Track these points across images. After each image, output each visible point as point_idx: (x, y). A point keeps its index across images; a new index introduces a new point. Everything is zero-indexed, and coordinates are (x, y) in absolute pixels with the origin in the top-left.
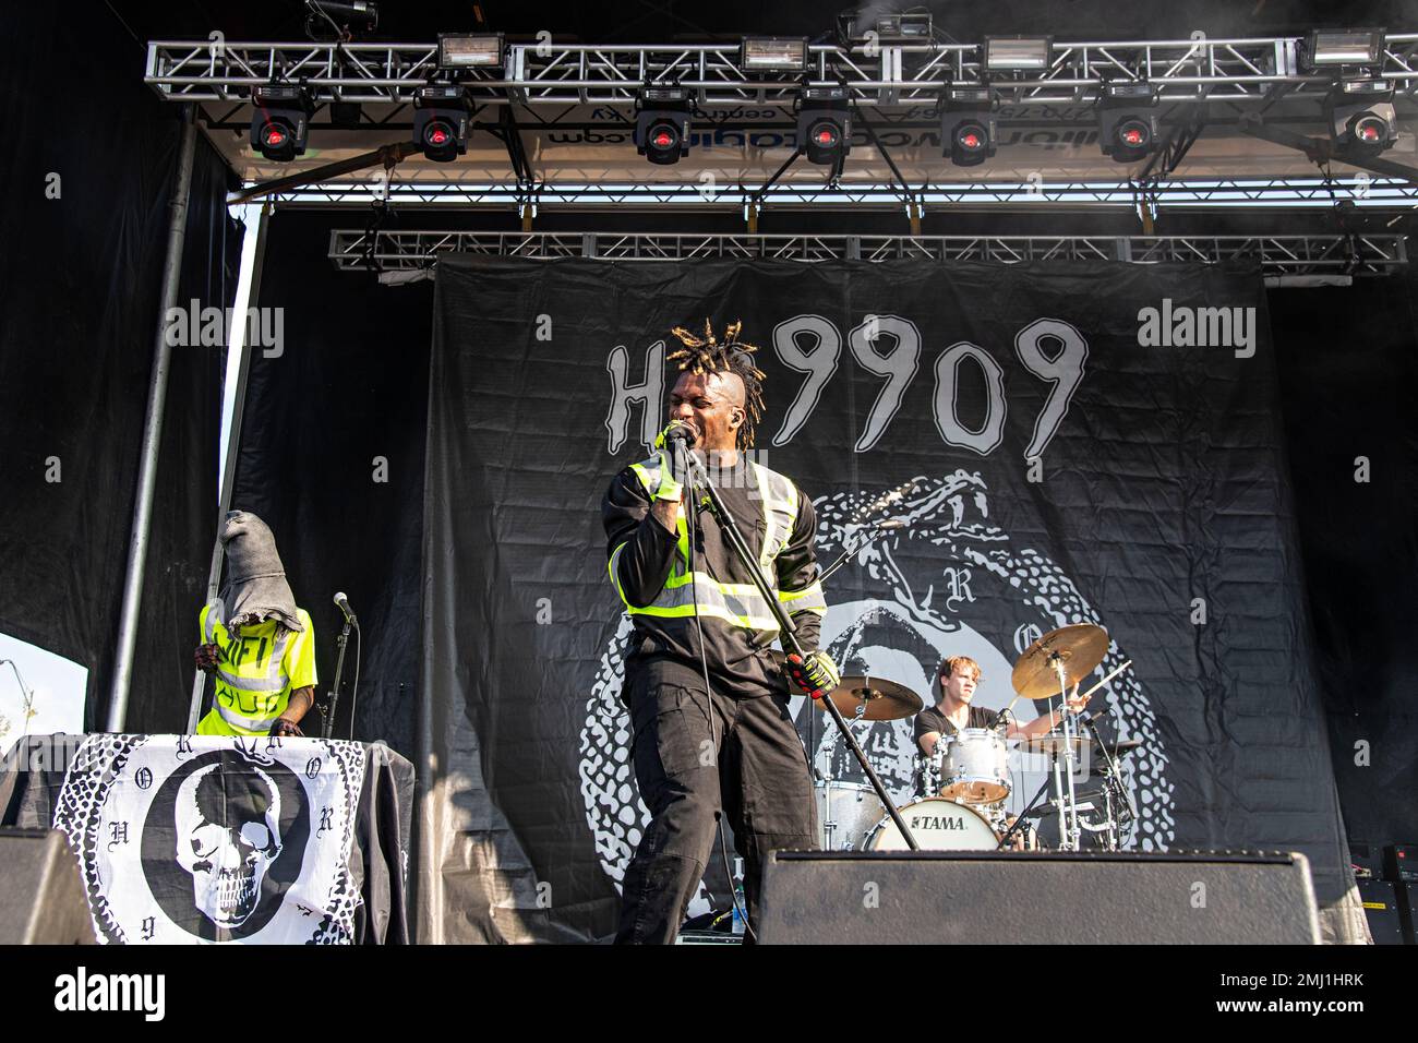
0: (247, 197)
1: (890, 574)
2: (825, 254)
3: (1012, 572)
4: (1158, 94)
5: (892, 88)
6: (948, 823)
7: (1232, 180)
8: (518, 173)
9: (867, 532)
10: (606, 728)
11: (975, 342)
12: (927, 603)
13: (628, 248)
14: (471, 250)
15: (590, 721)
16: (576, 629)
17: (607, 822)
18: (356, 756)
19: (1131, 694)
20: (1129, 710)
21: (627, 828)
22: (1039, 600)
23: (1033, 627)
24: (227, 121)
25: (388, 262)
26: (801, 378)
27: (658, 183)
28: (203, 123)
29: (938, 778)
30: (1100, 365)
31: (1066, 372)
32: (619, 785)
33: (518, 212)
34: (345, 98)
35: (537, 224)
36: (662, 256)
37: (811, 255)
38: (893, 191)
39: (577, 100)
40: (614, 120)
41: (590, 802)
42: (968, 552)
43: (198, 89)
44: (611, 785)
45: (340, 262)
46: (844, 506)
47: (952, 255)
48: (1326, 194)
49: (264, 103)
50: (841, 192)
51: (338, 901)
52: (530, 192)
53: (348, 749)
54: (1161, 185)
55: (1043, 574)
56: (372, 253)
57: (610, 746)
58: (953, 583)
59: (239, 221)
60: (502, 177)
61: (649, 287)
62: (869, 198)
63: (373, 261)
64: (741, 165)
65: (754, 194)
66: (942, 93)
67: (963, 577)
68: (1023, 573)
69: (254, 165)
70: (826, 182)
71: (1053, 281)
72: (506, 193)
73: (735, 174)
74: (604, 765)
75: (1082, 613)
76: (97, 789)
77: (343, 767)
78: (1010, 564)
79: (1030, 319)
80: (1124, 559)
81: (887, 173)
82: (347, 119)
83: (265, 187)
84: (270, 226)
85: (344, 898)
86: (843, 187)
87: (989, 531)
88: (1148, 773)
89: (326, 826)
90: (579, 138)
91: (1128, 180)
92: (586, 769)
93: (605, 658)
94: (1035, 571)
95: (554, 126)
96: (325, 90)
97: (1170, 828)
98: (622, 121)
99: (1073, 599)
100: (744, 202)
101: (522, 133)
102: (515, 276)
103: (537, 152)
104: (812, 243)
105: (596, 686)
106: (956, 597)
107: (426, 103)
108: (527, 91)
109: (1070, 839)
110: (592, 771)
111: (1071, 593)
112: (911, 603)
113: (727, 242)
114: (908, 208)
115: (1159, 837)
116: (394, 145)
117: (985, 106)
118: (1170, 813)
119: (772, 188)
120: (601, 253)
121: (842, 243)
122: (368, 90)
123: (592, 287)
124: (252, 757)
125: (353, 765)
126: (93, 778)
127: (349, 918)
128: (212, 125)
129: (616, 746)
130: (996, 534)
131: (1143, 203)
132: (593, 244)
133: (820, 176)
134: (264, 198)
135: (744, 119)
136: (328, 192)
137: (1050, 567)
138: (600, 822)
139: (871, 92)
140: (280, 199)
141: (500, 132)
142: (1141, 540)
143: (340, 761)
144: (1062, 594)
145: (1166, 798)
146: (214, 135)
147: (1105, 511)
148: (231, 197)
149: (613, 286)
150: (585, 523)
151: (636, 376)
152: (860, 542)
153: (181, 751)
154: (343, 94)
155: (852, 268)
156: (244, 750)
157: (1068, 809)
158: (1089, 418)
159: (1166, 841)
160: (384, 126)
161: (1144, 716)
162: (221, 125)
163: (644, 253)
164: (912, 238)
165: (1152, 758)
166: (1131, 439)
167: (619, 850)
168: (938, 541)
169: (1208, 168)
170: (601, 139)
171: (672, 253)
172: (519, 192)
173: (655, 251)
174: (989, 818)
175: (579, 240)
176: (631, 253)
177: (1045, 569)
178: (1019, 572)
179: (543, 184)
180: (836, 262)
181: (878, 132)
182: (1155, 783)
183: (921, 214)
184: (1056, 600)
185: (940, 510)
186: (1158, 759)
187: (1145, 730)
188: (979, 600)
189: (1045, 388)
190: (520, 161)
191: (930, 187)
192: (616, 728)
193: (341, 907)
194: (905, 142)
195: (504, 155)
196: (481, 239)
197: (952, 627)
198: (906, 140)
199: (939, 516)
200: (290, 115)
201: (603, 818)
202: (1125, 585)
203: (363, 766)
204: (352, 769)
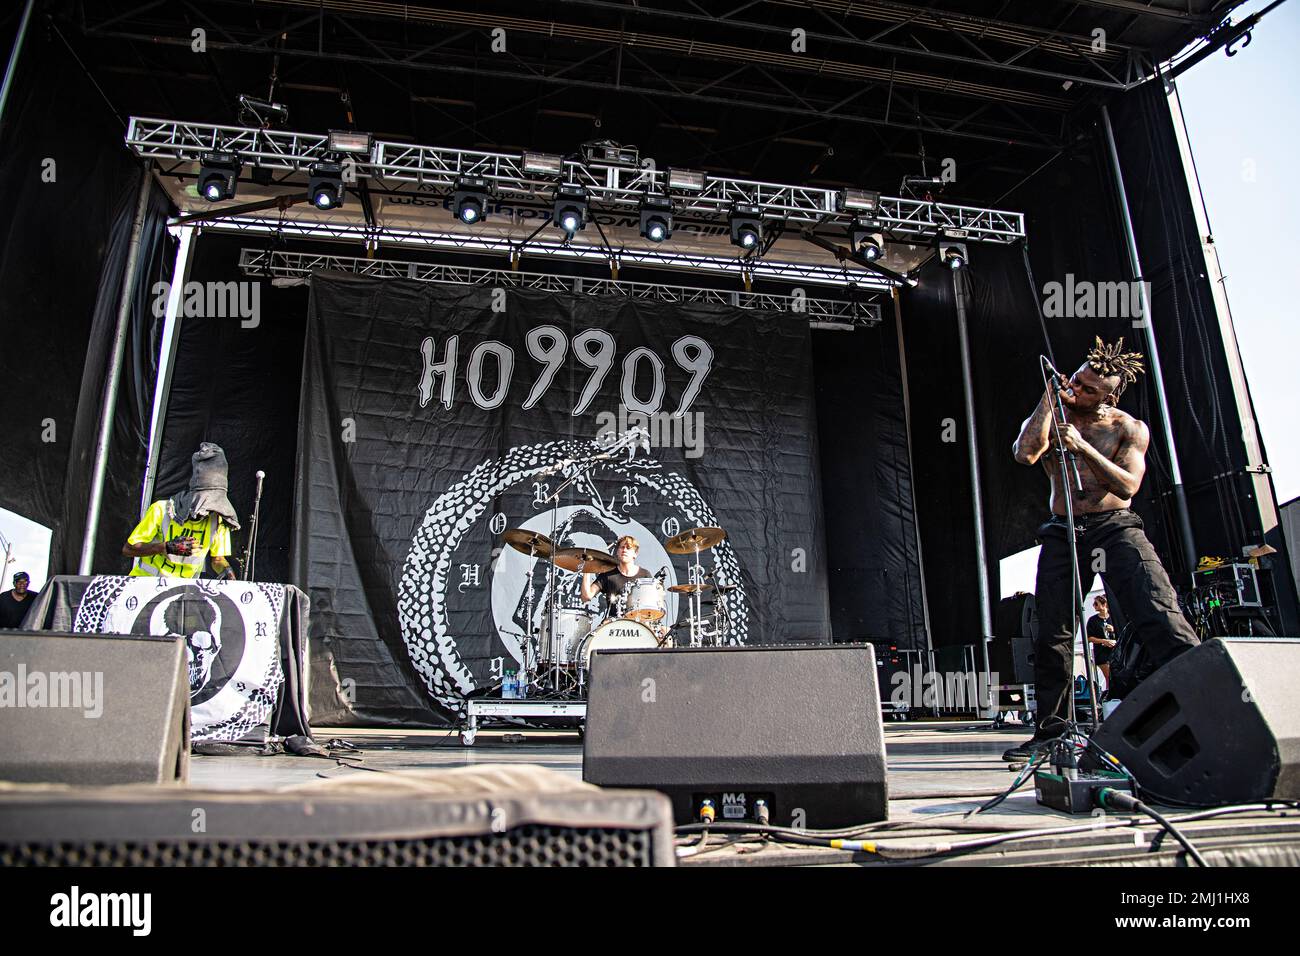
0: (182, 222)
1: (590, 490)
2: (560, 287)
3: (663, 486)
4: (763, 212)
5: (612, 192)
6: (630, 633)
7: (794, 264)
8: (367, 220)
9: (577, 464)
10: (415, 582)
11: (648, 346)
12: (610, 507)
13: (437, 274)
14: (335, 268)
15: (405, 577)
16: (397, 520)
17: (414, 639)
19: (728, 557)
20: (726, 566)
21: (426, 642)
22: (678, 503)
23: (674, 519)
24: (174, 171)
25: (278, 272)
26: (542, 366)
27: (457, 234)
28: (157, 171)
29: (625, 607)
30: (720, 364)
31: (701, 367)
32: (422, 616)
33: (364, 246)
34: (262, 165)
35: (377, 254)
36: (458, 280)
37: (552, 287)
38: (602, 252)
39: (416, 179)
40: (432, 192)
41: (404, 626)
42: (637, 477)
43: (162, 150)
44: (417, 617)
45: (246, 270)
46: (564, 448)
47: (637, 294)
48: (843, 277)
49: (207, 164)
50: (571, 249)
51: (269, 680)
52: (373, 233)
54: (756, 263)
55: (681, 487)
56: (268, 265)
57: (417, 593)
58: (627, 495)
59: (176, 237)
60: (355, 222)
61: (451, 299)
62: (588, 255)
63: (269, 271)
64: (510, 227)
65: (518, 246)
66: (642, 198)
67: (633, 491)
68: (669, 487)
69: (190, 201)
70: (563, 242)
71: (695, 315)
72: (358, 232)
73: (504, 232)
74: (413, 604)
75: (702, 510)
76: (101, 609)
77: (269, 597)
78: (662, 482)
79: (680, 336)
80: (728, 478)
81: (599, 240)
82: (262, 178)
83: (196, 216)
84: (197, 243)
85: (274, 678)
86: (572, 247)
87: (650, 462)
88: (735, 602)
89: (261, 632)
90: (409, 202)
91: (738, 258)
92: (402, 606)
93: (415, 539)
94: (676, 486)
95: (394, 192)
96: (250, 158)
97: (745, 632)
98: (437, 193)
99: (698, 501)
100: (510, 251)
101: (371, 195)
102: (362, 287)
103: (380, 208)
104: (553, 279)
105: (410, 556)
106: (628, 503)
107: (318, 173)
108: (384, 171)
109: (696, 640)
110: (405, 607)
111: (697, 498)
112: (602, 507)
113: (500, 275)
114: (611, 263)
115: (739, 637)
116: (287, 196)
117: (666, 209)
118: (746, 624)
119: (528, 243)
120: (420, 276)
121: (572, 281)
122: (278, 161)
123: (412, 297)
124: (206, 590)
126: (99, 603)
127: (275, 691)
128: (163, 173)
129: (421, 593)
130: (655, 464)
131: (746, 273)
132: (415, 270)
133: (558, 238)
134: (194, 224)
135: (514, 200)
136: (238, 223)
137: (685, 483)
138: (410, 638)
139: (599, 193)
140: (205, 225)
141: (358, 193)
142: (739, 468)
143: (267, 594)
144: (691, 499)
145: (744, 615)
146: (163, 180)
147: (719, 451)
148: (171, 221)
149: (427, 298)
150: (405, 450)
151: (439, 357)
152: (573, 470)
153: (161, 585)
154: (262, 162)
155: (577, 297)
156: (201, 586)
157: (696, 624)
158: (713, 395)
159: (743, 640)
160: (280, 183)
161: (734, 569)
162: (169, 174)
163: (447, 278)
164: (614, 282)
165: (737, 593)
166: (735, 408)
167: (420, 655)
168: (619, 471)
169: (781, 255)
170: (423, 203)
171: (465, 280)
172: (367, 232)
173: (454, 277)
174: (653, 629)
175: (406, 267)
176: (439, 278)
177: (682, 484)
178: (667, 486)
179: (383, 228)
180: (566, 293)
181: (597, 215)
182: (739, 607)
183: (618, 267)
184: (688, 502)
185: (621, 452)
186: (740, 593)
187: (734, 577)
188: (642, 504)
189: (688, 376)
190: (369, 213)
191: (625, 251)
192: (422, 583)
193: (272, 684)
194: (611, 223)
195: (359, 208)
196: (342, 261)
197: (625, 521)
198: (612, 222)
199: (620, 455)
200: (224, 172)
201: (412, 636)
202: (729, 494)
203: (283, 597)
204: (276, 599)
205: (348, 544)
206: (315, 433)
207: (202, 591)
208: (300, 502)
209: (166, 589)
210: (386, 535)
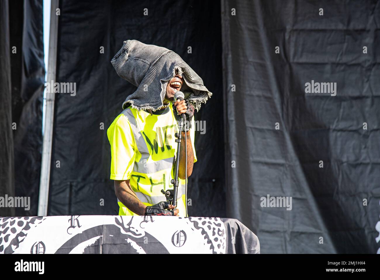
18: (217, 228)
53: (209, 222)
77: (207, 237)
124: (128, 230)
125: (217, 236)
143: (204, 232)
153: (72, 226)
156: (122, 224)
203: (225, 236)
204: (216, 239)
205: (299, 170)
206: (243, 26)
207: (123, 232)
208: (232, 117)
209: (80, 231)
210: (352, 158)
